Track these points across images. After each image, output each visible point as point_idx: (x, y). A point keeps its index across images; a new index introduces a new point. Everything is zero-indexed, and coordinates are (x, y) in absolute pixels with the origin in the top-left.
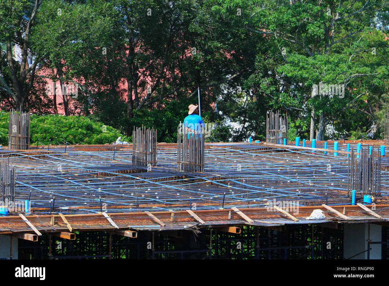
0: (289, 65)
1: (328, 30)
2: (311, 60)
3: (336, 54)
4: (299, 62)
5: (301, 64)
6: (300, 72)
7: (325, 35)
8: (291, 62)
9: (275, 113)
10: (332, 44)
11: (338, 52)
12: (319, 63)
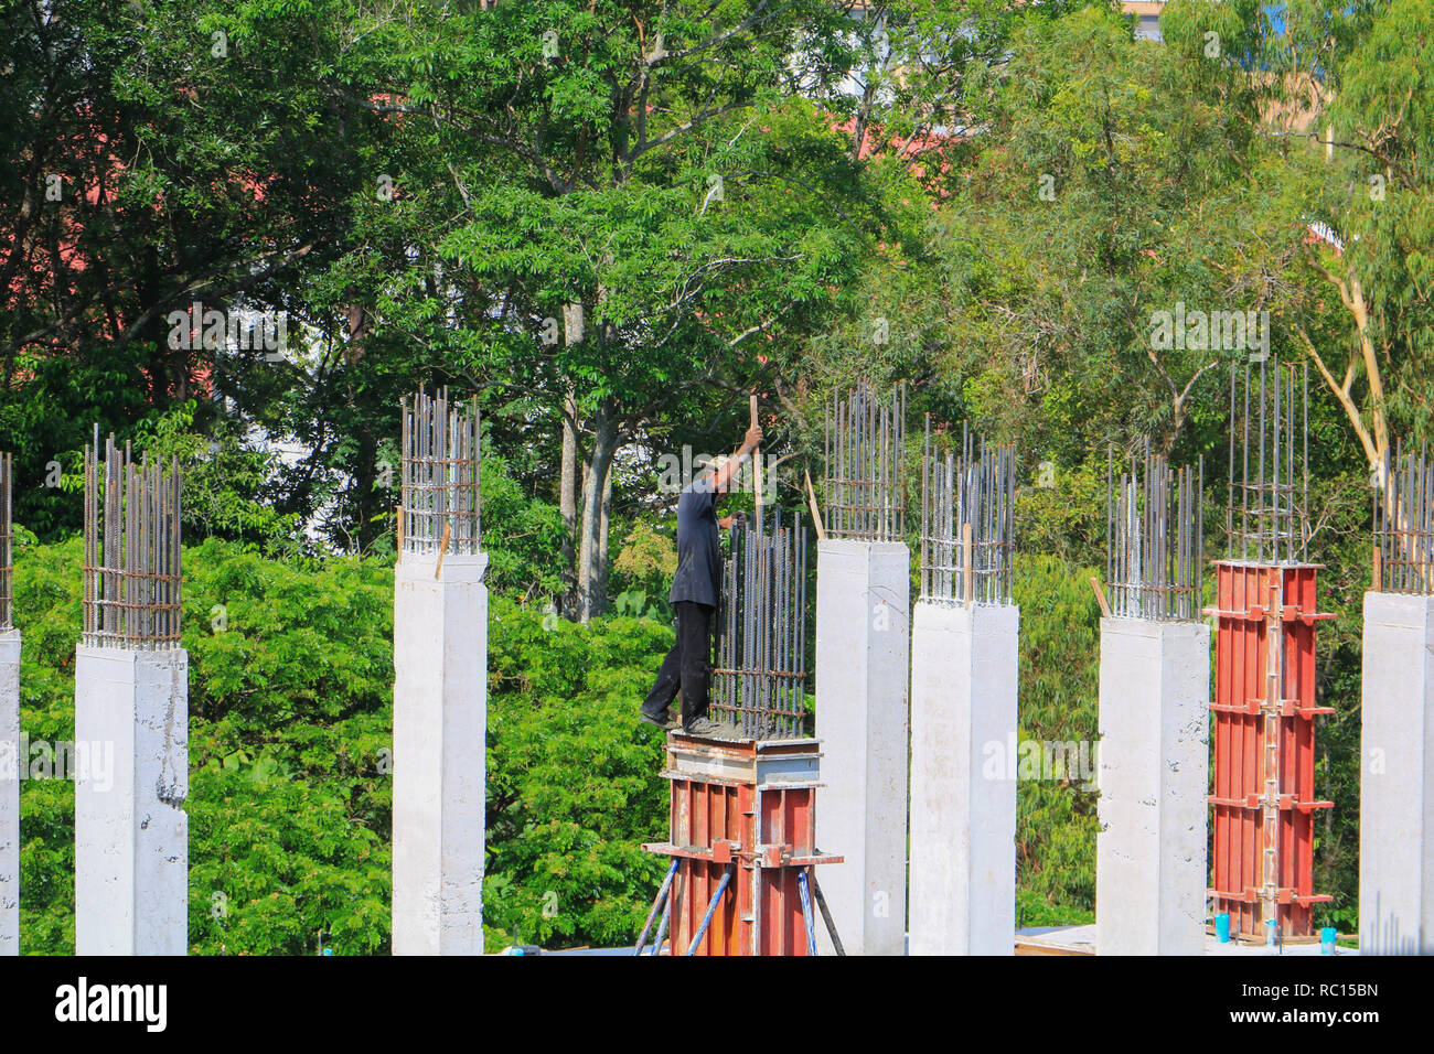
0: (481, 224)
1: (621, 101)
2: (558, 209)
3: (651, 188)
4: (517, 214)
5: (523, 221)
6: (521, 253)
7: (611, 117)
8: (487, 216)
9: (434, 398)
10: (638, 149)
11: (662, 180)
12: (590, 217)
